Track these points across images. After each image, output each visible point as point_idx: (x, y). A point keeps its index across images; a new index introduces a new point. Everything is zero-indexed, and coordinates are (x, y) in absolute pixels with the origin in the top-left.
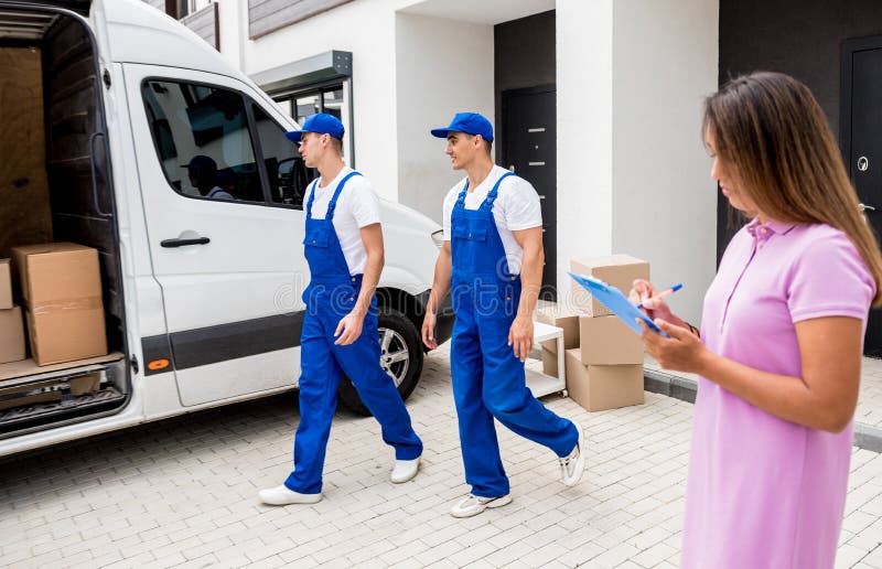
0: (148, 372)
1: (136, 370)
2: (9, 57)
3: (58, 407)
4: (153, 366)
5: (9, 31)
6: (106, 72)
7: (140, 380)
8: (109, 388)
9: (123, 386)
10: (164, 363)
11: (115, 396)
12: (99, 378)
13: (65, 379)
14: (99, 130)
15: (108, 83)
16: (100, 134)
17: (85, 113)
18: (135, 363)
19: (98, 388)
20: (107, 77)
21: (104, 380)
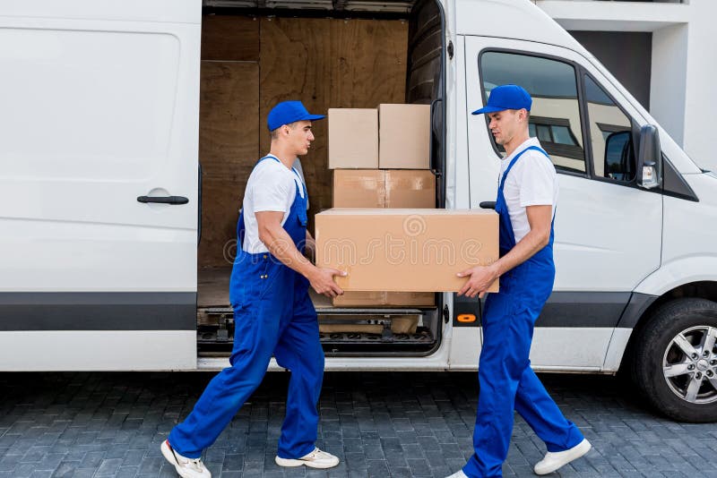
0: (457, 323)
1: (447, 320)
2: (383, 28)
3: (379, 340)
4: (461, 318)
5: (385, 6)
6: (451, 43)
7: (449, 330)
8: (424, 332)
9: (434, 333)
10: (472, 318)
11: (426, 341)
12: (417, 321)
13: (388, 316)
14: (440, 96)
15: (451, 54)
16: (440, 100)
17: (432, 80)
18: (446, 313)
19: (414, 330)
20: (451, 48)
21: (420, 324)
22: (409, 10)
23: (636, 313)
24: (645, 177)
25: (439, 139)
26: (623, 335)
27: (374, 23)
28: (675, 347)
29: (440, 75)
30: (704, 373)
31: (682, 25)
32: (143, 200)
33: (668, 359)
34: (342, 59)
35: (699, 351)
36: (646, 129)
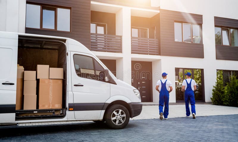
0: (69, 110)
1: (67, 110)
3: (52, 115)
4: (70, 109)
6: (67, 53)
7: (68, 112)
9: (64, 113)
10: (72, 109)
11: (63, 115)
13: (54, 110)
14: (65, 64)
15: (68, 55)
17: (63, 61)
18: (67, 108)
20: (67, 54)
21: (61, 113)
22: (58, 48)
23: (106, 107)
24: (106, 79)
25: (65, 72)
26: (103, 111)
27: (50, 50)
28: (114, 114)
29: (65, 60)
30: (119, 119)
31: (122, 58)
32: (3, 84)
33: (112, 116)
34: (42, 58)
35: (118, 114)
36: (106, 70)
